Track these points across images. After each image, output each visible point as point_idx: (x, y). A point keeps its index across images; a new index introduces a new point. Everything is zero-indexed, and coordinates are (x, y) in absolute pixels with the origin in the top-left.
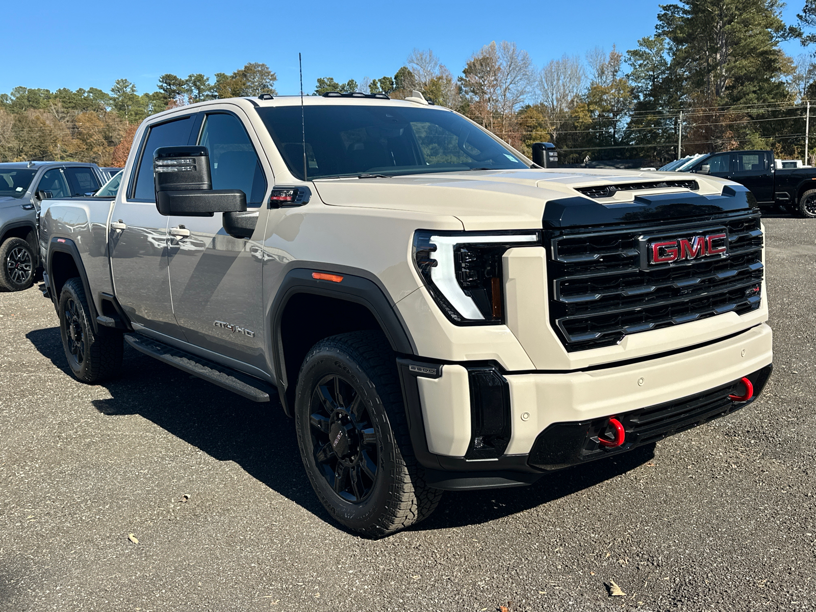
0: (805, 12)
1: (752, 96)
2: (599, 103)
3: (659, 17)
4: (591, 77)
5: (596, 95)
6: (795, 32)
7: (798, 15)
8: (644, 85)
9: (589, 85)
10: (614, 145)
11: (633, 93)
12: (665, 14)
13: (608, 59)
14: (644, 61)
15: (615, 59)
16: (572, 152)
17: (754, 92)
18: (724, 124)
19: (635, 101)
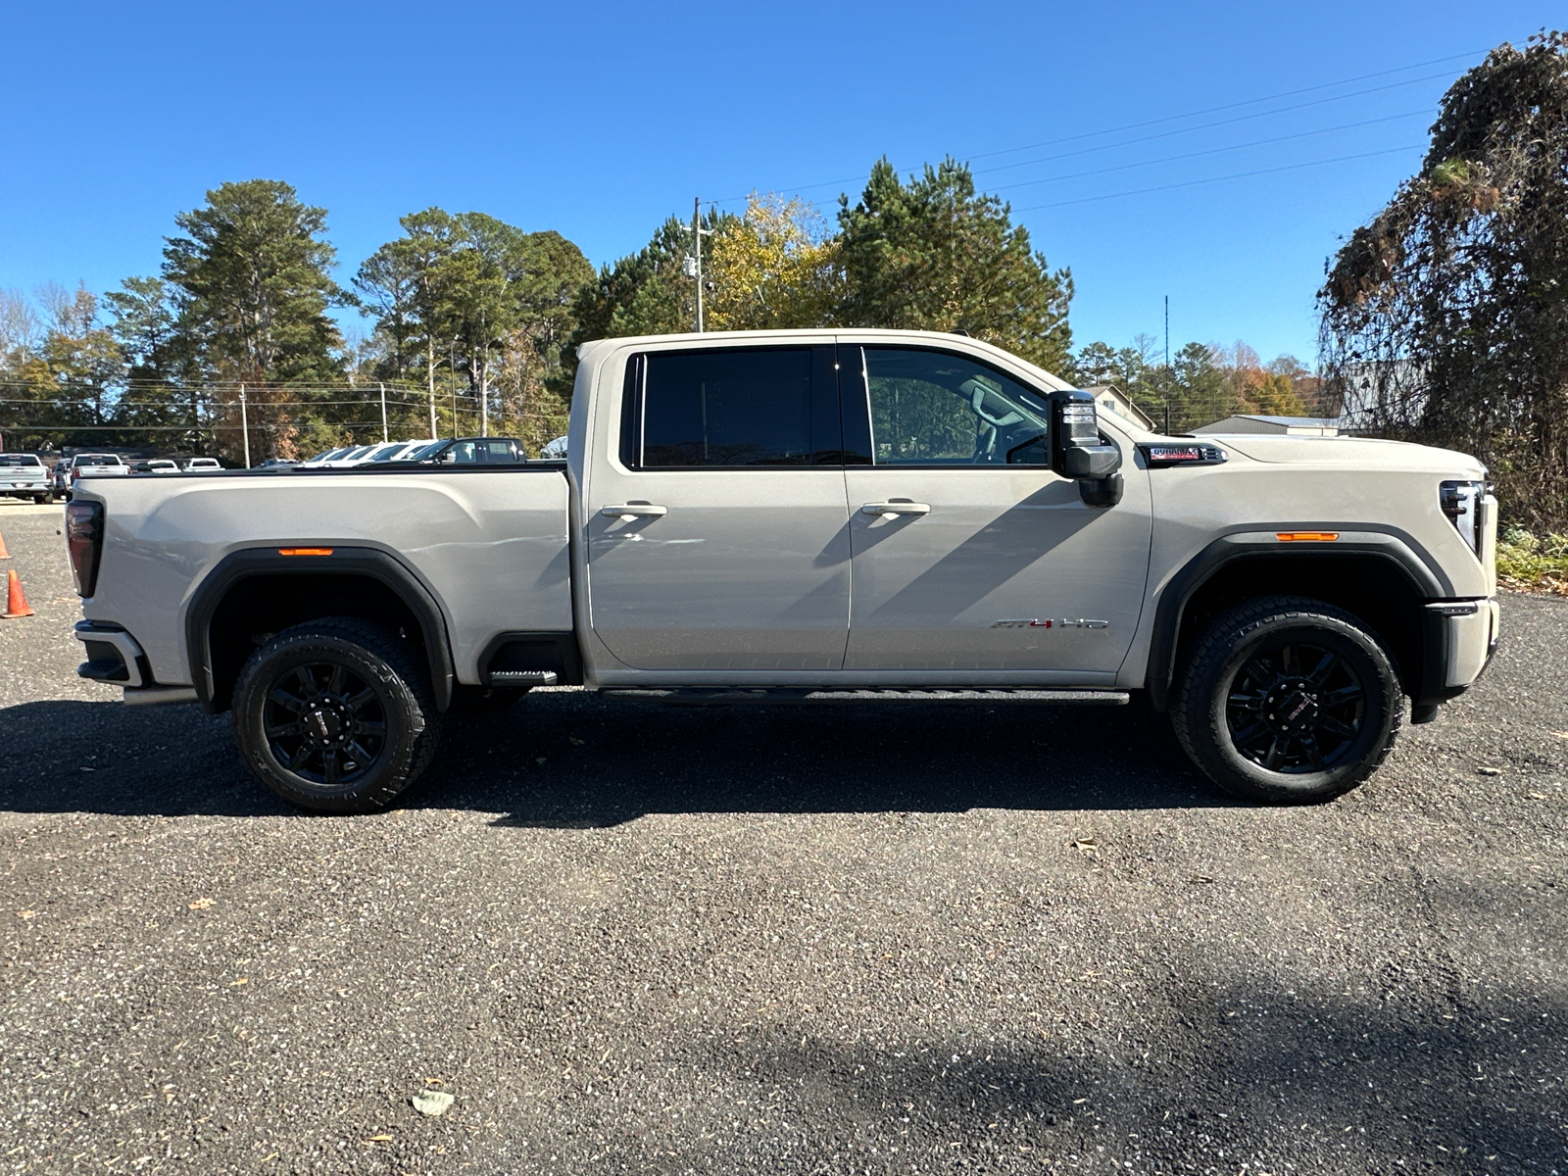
0: (359, 275)
1: (310, 371)
2: (67, 362)
3: (166, 253)
4: (47, 322)
5: (59, 352)
6: (350, 299)
7: (352, 279)
8: (138, 343)
9: (45, 333)
10: (97, 425)
11: (126, 353)
12: (174, 251)
13: (73, 302)
14: (135, 310)
15: (86, 302)
16: (28, 433)
17: (313, 367)
18: (276, 405)
19: (129, 366)
